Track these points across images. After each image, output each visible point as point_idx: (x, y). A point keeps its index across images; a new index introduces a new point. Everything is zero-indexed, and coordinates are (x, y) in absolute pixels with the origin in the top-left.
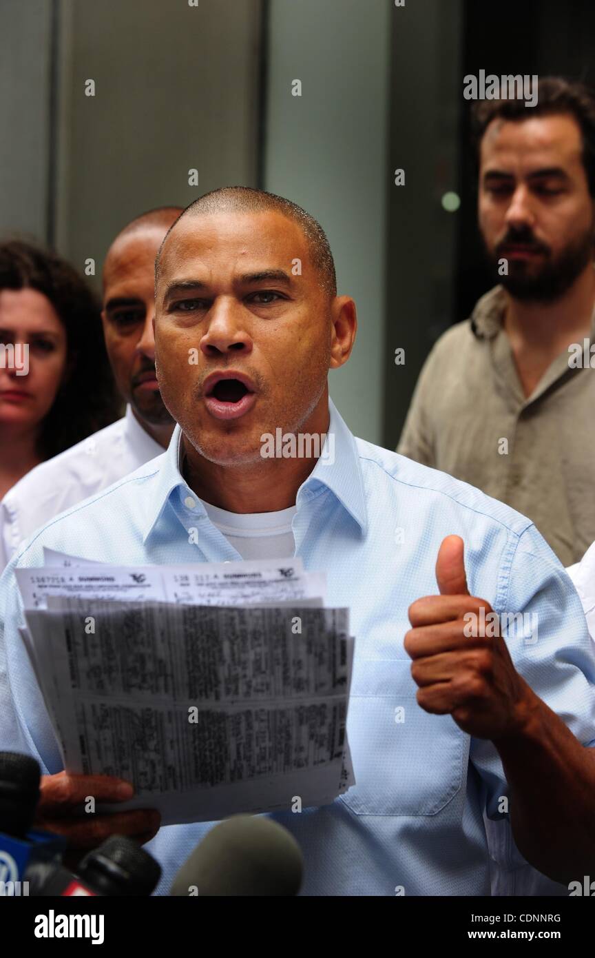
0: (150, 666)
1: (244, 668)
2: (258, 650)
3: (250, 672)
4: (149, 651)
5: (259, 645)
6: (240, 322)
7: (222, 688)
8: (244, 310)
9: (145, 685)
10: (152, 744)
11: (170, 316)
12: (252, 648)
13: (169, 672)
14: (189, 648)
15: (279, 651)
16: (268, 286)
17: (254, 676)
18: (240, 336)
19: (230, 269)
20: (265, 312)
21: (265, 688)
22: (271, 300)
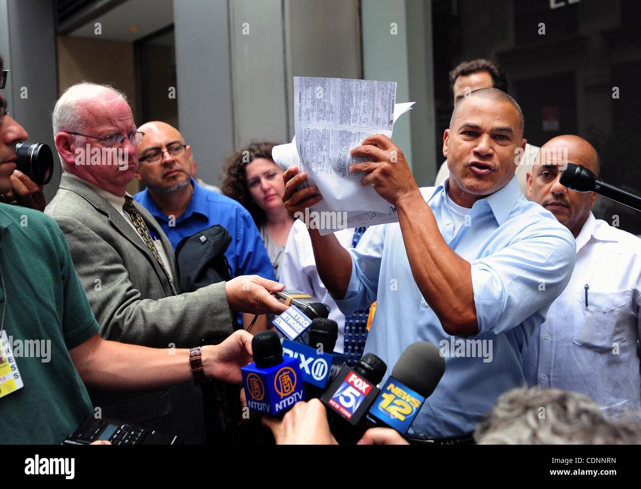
0: (328, 108)
1: (360, 110)
2: (365, 100)
3: (361, 112)
4: (328, 101)
5: (365, 99)
6: (491, 145)
7: (351, 120)
8: (492, 141)
9: (325, 118)
10: (324, 148)
11: (461, 135)
12: (363, 100)
13: (334, 111)
14: (342, 99)
15: (372, 102)
16: (504, 133)
17: (363, 114)
18: (491, 151)
19: (492, 124)
20: (501, 143)
21: (366, 121)
22: (502, 139)
